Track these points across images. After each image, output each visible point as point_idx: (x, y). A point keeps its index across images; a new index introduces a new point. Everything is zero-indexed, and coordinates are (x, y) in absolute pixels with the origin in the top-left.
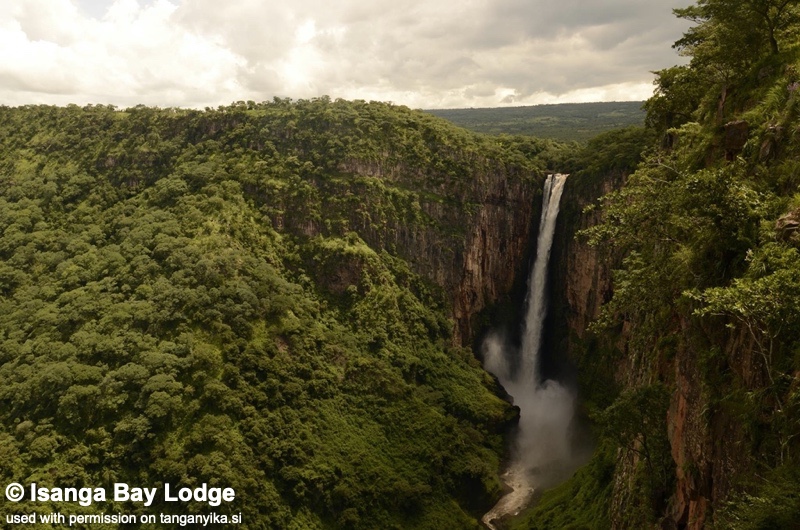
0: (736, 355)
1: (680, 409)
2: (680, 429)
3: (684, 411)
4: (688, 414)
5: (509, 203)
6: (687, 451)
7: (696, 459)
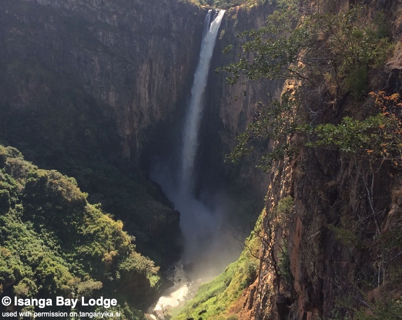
0: (345, 185)
1: (297, 230)
2: (298, 247)
3: (301, 232)
4: (303, 235)
5: (173, 35)
6: (302, 267)
7: (309, 274)
